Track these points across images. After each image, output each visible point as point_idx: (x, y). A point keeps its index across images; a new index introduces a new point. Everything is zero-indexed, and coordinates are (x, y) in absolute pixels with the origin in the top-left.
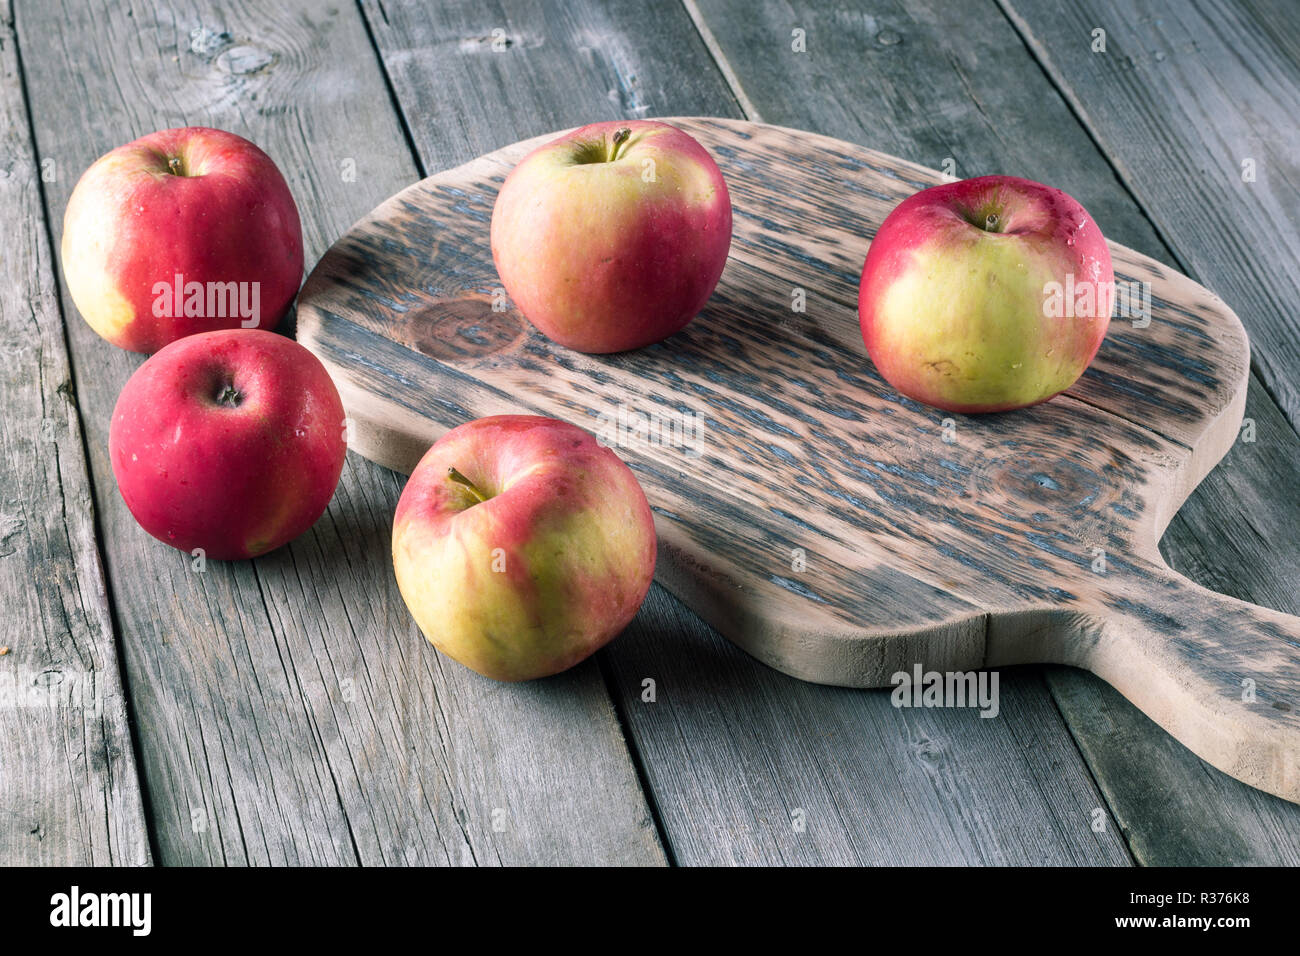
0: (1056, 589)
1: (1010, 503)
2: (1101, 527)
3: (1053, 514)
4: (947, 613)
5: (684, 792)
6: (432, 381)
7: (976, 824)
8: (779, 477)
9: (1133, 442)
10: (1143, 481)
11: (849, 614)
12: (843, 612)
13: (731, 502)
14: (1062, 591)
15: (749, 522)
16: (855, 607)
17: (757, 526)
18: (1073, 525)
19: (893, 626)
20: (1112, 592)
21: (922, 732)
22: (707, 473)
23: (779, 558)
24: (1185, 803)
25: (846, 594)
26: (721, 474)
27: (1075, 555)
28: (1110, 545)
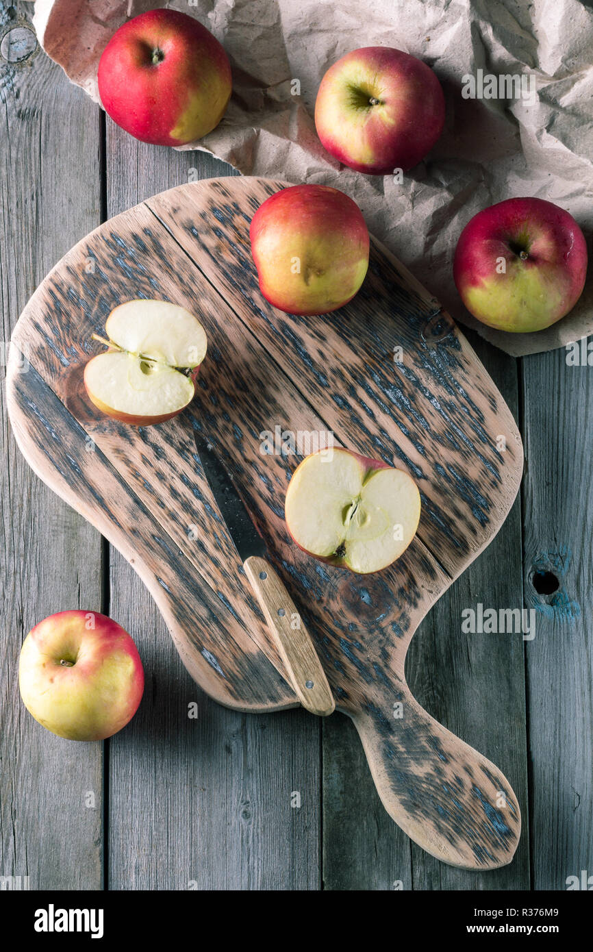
0: (341, 688)
1: (341, 612)
2: (380, 641)
3: (359, 625)
4: (281, 698)
5: (123, 818)
6: (69, 438)
7: (254, 868)
8: (229, 565)
9: (423, 570)
10: (416, 606)
11: (232, 688)
12: (230, 685)
13: (199, 581)
14: (343, 691)
15: (203, 601)
16: (237, 684)
17: (207, 606)
18: (367, 637)
19: (251, 703)
20: (368, 697)
21: (248, 796)
22: (193, 554)
23: (210, 635)
24: (358, 869)
25: (235, 672)
26: (201, 555)
27: (360, 662)
28: (380, 656)
